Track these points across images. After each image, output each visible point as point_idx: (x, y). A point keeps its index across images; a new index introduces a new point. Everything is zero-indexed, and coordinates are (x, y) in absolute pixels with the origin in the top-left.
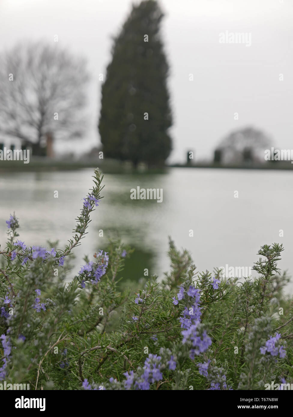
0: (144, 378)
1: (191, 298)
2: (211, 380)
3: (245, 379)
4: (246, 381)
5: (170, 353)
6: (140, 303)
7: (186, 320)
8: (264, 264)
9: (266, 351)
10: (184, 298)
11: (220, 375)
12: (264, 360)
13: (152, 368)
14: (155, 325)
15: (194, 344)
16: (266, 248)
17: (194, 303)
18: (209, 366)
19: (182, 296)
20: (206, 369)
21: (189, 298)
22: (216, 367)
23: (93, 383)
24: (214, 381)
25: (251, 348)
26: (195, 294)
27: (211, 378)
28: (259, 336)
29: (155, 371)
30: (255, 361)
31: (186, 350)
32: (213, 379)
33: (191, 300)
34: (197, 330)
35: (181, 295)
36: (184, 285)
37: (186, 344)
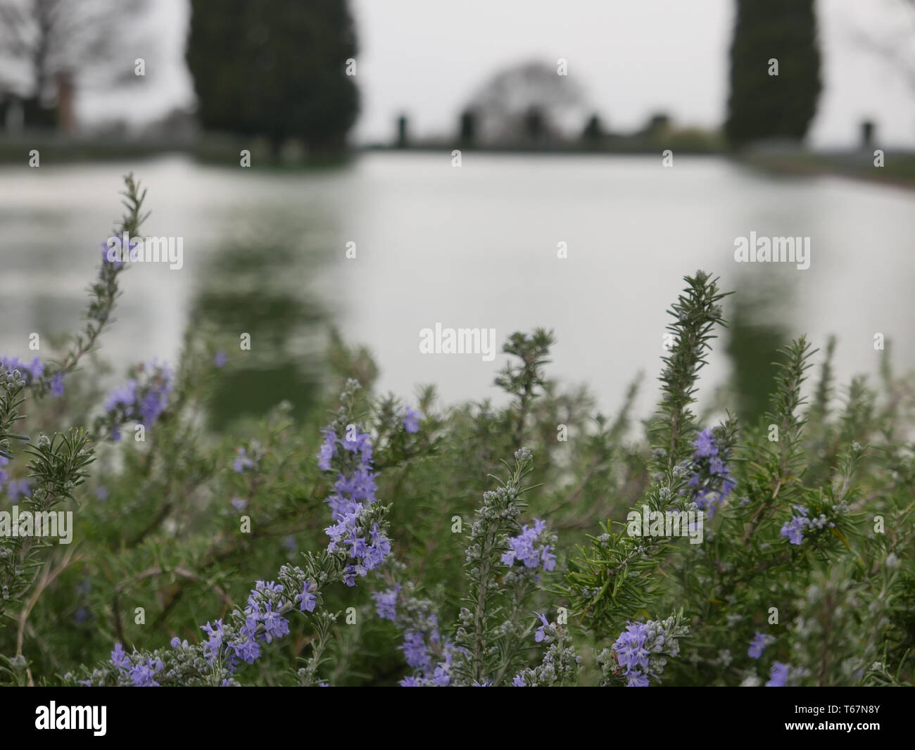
0: (246, 633)
1: (351, 453)
2: (403, 627)
3: (469, 620)
4: (473, 625)
5: (302, 576)
6: (246, 468)
7: (341, 501)
8: (516, 373)
9: (515, 559)
10: (337, 456)
11: (424, 616)
12: (512, 577)
13: (264, 611)
14: (283, 516)
15: (353, 553)
16: (518, 339)
17: (358, 464)
18: (398, 598)
19: (330, 451)
20: (391, 605)
21: (346, 454)
22: (413, 600)
23: (135, 651)
24: (412, 629)
25: (476, 555)
26: (361, 445)
27: (404, 622)
28: (493, 528)
29: (270, 616)
30: (488, 582)
31: (336, 567)
32: (409, 625)
33: (351, 459)
34: (358, 522)
35: (328, 450)
36: (335, 427)
37: (335, 554)
